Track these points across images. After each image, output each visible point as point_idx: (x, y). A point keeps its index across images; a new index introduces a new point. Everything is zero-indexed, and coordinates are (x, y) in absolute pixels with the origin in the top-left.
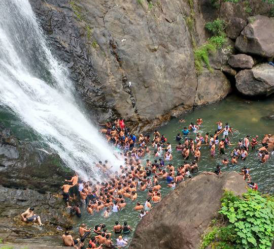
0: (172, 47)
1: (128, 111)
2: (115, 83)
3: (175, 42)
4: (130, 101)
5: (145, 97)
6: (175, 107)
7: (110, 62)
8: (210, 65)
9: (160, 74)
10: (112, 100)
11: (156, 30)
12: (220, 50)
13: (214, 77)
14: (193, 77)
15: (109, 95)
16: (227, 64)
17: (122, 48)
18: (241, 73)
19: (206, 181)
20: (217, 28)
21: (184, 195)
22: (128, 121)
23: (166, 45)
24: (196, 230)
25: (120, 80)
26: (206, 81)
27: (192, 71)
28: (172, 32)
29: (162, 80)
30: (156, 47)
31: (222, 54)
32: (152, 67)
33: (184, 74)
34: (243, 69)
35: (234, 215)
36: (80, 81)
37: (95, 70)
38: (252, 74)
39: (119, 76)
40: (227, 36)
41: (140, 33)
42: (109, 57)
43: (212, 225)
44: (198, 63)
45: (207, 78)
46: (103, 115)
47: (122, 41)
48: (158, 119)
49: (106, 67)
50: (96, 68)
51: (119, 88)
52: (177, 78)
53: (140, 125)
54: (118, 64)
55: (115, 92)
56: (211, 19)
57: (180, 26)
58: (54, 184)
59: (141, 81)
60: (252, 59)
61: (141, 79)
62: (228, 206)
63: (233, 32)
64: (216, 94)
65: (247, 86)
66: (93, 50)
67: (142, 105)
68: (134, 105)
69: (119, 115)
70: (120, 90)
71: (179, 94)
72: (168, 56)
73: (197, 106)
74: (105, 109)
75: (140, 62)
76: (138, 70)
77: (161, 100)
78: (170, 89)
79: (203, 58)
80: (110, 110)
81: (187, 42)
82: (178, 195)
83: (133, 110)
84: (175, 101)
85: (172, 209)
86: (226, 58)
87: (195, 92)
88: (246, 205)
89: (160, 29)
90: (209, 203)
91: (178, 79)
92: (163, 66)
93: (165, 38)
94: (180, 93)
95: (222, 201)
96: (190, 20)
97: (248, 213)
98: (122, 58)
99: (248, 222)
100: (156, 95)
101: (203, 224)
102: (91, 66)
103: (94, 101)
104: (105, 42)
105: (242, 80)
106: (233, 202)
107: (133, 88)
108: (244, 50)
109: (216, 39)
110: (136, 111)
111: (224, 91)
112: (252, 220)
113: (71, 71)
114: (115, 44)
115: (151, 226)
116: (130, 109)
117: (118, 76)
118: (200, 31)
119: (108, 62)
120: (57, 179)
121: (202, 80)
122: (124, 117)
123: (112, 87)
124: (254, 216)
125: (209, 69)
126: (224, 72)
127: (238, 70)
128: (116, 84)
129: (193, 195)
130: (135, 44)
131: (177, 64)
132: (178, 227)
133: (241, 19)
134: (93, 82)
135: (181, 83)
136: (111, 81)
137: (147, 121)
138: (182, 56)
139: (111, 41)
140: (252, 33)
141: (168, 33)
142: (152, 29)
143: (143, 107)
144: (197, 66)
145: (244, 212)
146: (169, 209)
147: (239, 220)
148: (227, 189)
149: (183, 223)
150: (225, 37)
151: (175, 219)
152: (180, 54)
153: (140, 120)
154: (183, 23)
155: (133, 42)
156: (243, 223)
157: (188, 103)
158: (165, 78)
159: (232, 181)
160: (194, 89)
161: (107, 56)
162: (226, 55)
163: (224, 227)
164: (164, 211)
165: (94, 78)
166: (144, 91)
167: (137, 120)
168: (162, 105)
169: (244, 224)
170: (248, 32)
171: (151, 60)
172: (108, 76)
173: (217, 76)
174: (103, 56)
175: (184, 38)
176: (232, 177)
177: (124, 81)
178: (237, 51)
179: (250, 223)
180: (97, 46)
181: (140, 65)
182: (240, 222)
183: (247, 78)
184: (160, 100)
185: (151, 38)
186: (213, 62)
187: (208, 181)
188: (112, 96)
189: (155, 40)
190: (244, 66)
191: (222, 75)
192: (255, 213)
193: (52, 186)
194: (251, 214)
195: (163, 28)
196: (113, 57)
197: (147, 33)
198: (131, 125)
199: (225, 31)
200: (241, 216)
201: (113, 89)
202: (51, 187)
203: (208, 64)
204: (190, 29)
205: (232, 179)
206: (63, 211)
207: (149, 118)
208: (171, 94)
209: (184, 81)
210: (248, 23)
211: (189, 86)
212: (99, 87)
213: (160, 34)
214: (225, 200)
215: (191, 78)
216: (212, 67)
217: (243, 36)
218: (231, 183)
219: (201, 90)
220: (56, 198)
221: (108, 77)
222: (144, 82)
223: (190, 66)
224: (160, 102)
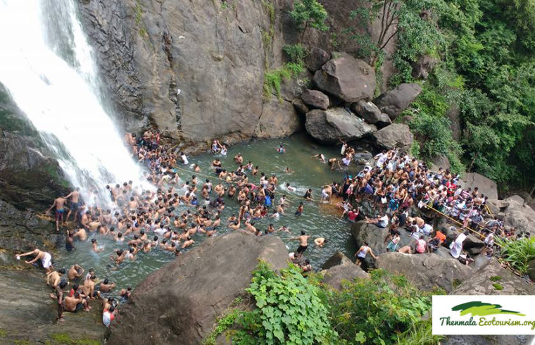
0: (240, 61)
1: (169, 125)
2: (160, 86)
3: (244, 56)
4: (174, 113)
5: (194, 112)
6: (230, 133)
7: (159, 59)
8: (281, 94)
9: (219, 89)
10: (151, 106)
11: (225, 37)
12: (295, 80)
13: (283, 108)
14: (258, 103)
15: (148, 98)
16: (300, 97)
17: (178, 46)
18: (314, 112)
19: (241, 242)
20: (297, 54)
21: (208, 257)
22: (166, 137)
23: (233, 56)
24: (212, 308)
25: (167, 84)
26: (272, 110)
27: (259, 95)
28: (244, 44)
29: (220, 97)
30: (221, 57)
31: (297, 85)
32: (211, 79)
33: (248, 97)
34: (316, 108)
35: (264, 297)
36: (113, 72)
37: (136, 64)
38: (325, 116)
39: (166, 79)
40: (306, 67)
41: (204, 34)
42: (158, 52)
43: (234, 305)
44: (267, 88)
45: (275, 109)
46: (135, 121)
47: (180, 37)
48: (206, 142)
49: (152, 63)
50: (139, 61)
51: (163, 94)
52: (238, 99)
53: (181, 145)
54: (168, 63)
55: (158, 97)
56: (292, 41)
57: (254, 39)
58: (41, 199)
59: (194, 92)
60: (328, 100)
61: (194, 89)
62: (260, 284)
63: (314, 63)
64: (281, 128)
65: (317, 128)
66: (140, 38)
67: (188, 121)
68: (178, 119)
69: (156, 127)
70: (165, 96)
71: (237, 119)
72: (233, 71)
73: (257, 137)
74: (138, 115)
75: (198, 69)
76: (193, 78)
77: (214, 121)
78: (227, 110)
79: (274, 84)
80: (146, 118)
81: (259, 60)
82: (201, 255)
83: (176, 124)
84: (231, 126)
85: (188, 274)
86: (300, 90)
87: (257, 121)
88: (281, 286)
89: (231, 37)
90: (238, 274)
91: (240, 101)
92: (225, 80)
93: (234, 48)
94: (239, 118)
95: (254, 275)
96: (268, 37)
97: (281, 297)
98: (175, 58)
99: (279, 309)
100: (209, 114)
101: (223, 302)
102: (132, 57)
103: (126, 102)
104: (157, 33)
105: (313, 120)
106: (267, 279)
107: (182, 97)
108: (321, 87)
109: (294, 66)
110: (179, 127)
111: (291, 128)
112: (285, 307)
113: (103, 56)
114: (170, 39)
115: (155, 292)
116: (173, 122)
117: (165, 77)
118: (277, 52)
119: (156, 58)
120: (48, 193)
121: (268, 108)
122: (162, 131)
123: (156, 90)
124: (288, 302)
125: (278, 98)
126: (294, 106)
127: (311, 107)
128: (161, 88)
129: (219, 259)
130: (195, 46)
131: (242, 82)
132: (188, 301)
133: (325, 52)
134: (130, 77)
135: (243, 106)
136: (155, 83)
137: (191, 142)
138: (250, 75)
139: (165, 33)
140: (334, 70)
141: (239, 44)
142: (220, 35)
143: (190, 123)
144: (266, 91)
145: (277, 295)
146: (184, 273)
147: (268, 304)
148: (263, 260)
149: (197, 296)
150: (303, 67)
151: (188, 288)
152: (249, 72)
153: (182, 138)
154: (259, 38)
155: (193, 43)
156: (273, 309)
157: (245, 132)
158: (225, 95)
159: (272, 250)
160: (257, 117)
161: (157, 50)
162: (301, 87)
163: (248, 312)
164: (177, 273)
165: (133, 73)
166: (194, 104)
167: (179, 138)
168: (214, 127)
169: (274, 311)
170: (330, 68)
171: (211, 70)
172: (152, 74)
173: (285, 109)
174: (151, 49)
175: (257, 54)
176: (273, 244)
177: (172, 86)
178: (314, 86)
179: (281, 310)
180: (146, 34)
181: (197, 72)
182: (270, 307)
183: (319, 120)
184: (212, 119)
185: (217, 44)
186: (284, 90)
187: (244, 243)
188: (151, 100)
189: (221, 48)
190: (318, 105)
191: (292, 108)
192: (291, 299)
193: (38, 201)
194: (285, 300)
195: (234, 36)
196: (163, 54)
197: (213, 37)
198: (170, 142)
199: (305, 60)
200: (272, 300)
201: (155, 93)
202: (35, 203)
203: (279, 92)
204: (266, 46)
205: (273, 247)
206: (46, 238)
207: (194, 139)
208: (227, 116)
209: (247, 105)
210: (331, 58)
211: (251, 112)
212: (137, 86)
213: (229, 43)
214: (257, 274)
215: (256, 104)
216: (282, 97)
217: (323, 70)
218: (270, 253)
219: (264, 120)
220: (40, 220)
221: (151, 77)
222: (197, 93)
223: (257, 89)
224: (213, 123)
